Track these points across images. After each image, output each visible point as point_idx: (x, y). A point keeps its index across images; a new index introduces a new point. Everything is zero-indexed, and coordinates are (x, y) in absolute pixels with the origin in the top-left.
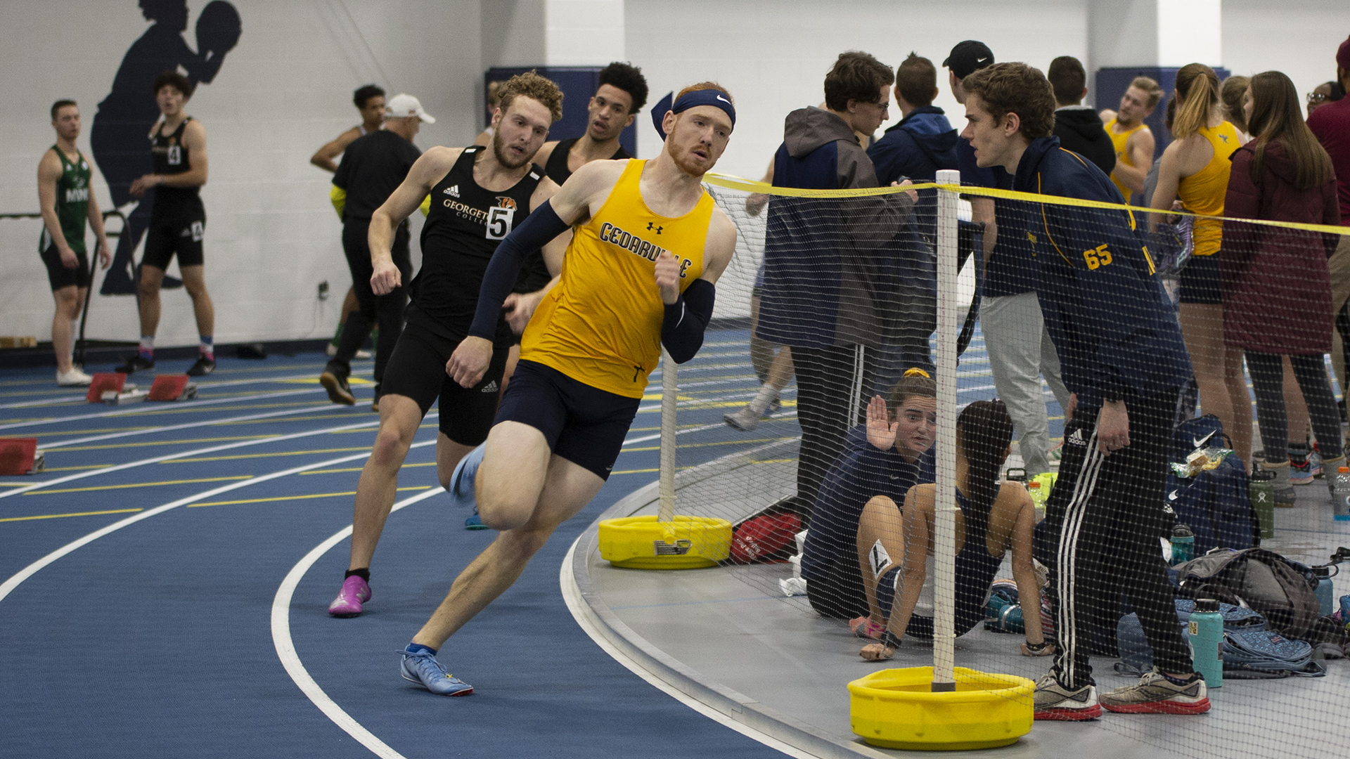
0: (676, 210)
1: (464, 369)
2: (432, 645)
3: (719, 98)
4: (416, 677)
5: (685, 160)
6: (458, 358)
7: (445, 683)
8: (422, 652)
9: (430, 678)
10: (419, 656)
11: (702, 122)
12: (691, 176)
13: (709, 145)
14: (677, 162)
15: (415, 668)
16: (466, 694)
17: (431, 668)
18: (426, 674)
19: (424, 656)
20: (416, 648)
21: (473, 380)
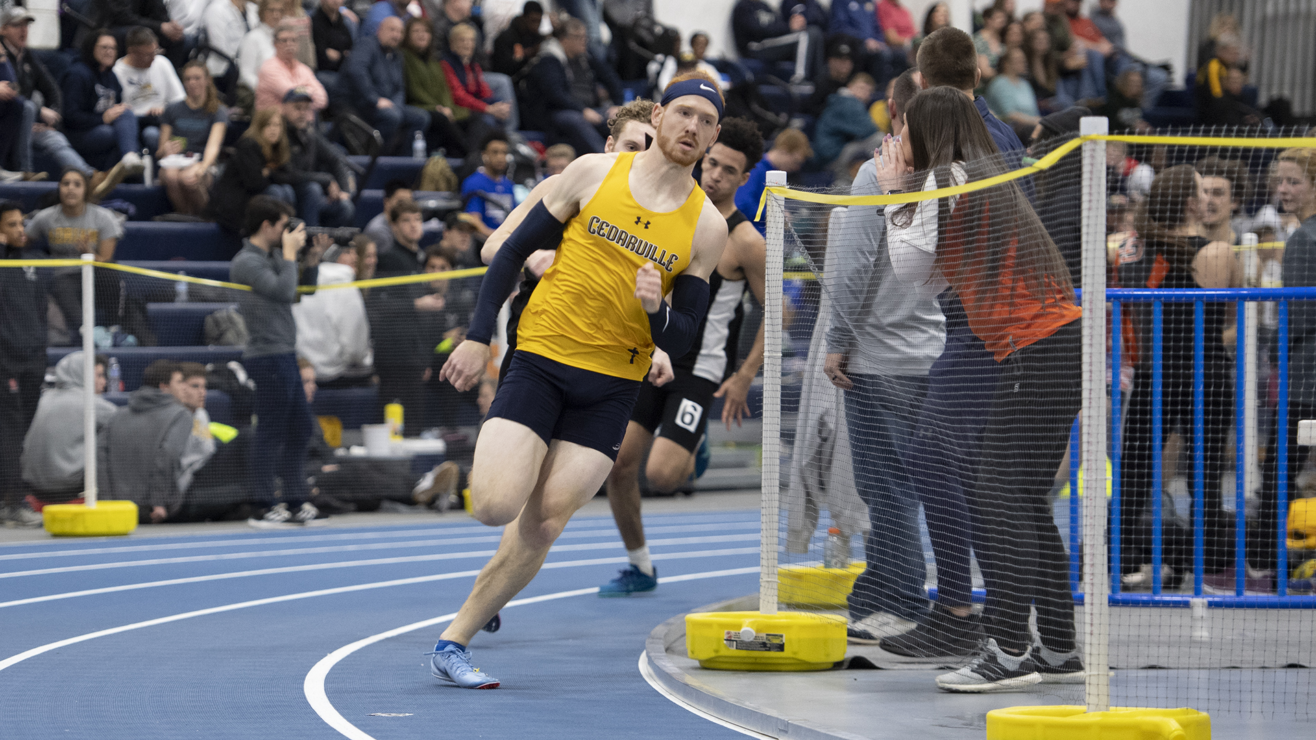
0: (664, 202)
1: (460, 373)
2: (460, 640)
3: (702, 87)
4: (445, 673)
5: (672, 150)
6: (454, 362)
7: (474, 677)
8: (450, 648)
9: (458, 672)
10: (447, 652)
11: (686, 112)
12: (679, 166)
13: (694, 134)
14: (665, 153)
15: (443, 664)
16: (492, 687)
17: (459, 662)
18: (454, 668)
19: (452, 652)
20: (443, 645)
21: (469, 384)
